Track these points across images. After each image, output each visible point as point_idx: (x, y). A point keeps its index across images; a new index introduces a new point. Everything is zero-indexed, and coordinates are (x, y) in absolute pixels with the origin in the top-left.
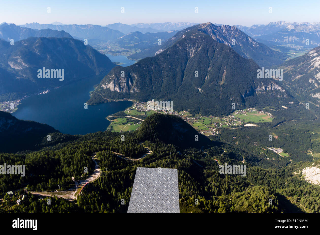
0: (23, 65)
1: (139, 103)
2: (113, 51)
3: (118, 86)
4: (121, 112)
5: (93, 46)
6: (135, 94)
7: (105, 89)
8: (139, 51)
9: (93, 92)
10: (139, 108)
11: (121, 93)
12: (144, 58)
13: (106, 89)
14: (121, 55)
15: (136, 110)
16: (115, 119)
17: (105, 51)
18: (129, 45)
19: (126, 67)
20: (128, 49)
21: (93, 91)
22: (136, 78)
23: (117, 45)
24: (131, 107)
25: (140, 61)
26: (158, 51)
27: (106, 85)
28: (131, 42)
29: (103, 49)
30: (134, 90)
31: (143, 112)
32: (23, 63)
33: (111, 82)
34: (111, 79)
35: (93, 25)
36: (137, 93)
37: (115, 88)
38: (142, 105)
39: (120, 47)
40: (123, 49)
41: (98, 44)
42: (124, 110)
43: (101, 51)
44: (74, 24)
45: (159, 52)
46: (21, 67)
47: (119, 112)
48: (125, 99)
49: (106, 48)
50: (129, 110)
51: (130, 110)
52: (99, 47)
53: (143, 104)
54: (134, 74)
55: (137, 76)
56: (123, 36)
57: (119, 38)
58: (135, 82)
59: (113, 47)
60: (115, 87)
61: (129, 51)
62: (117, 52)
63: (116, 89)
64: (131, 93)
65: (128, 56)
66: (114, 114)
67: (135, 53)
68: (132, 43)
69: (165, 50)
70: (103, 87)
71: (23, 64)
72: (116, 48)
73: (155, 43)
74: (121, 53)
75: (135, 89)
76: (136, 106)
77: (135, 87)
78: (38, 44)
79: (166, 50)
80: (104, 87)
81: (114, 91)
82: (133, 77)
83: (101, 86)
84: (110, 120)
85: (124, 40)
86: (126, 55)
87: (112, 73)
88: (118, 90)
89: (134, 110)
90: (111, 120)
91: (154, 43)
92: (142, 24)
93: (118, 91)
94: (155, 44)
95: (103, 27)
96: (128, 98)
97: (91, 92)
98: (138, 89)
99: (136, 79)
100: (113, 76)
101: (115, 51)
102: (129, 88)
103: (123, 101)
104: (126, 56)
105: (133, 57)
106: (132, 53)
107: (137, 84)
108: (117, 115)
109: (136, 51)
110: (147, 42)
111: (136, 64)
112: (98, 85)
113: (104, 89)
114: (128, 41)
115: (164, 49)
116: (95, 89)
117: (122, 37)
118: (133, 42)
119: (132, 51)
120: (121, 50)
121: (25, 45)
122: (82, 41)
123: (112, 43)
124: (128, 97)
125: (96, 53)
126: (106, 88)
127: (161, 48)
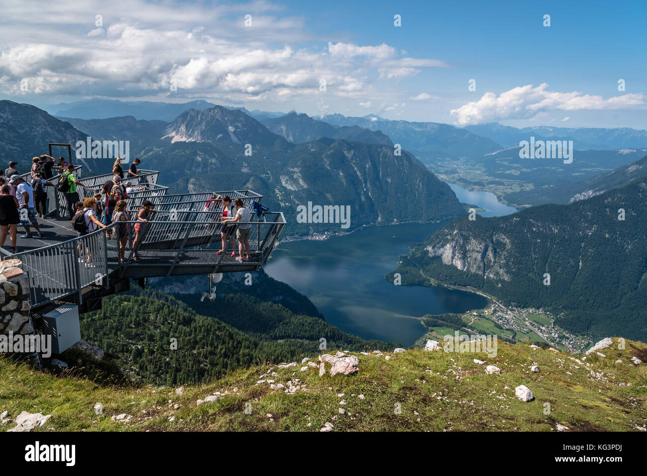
0: (300, 184)
1: (504, 305)
2: (469, 180)
3: (460, 256)
4: (455, 315)
5: (427, 166)
6: (497, 283)
7: (431, 256)
8: (529, 187)
9: (405, 257)
10: (501, 319)
11: (465, 272)
12: (540, 204)
13: (433, 257)
14: (483, 190)
15: (493, 321)
16: (436, 326)
17: (451, 177)
18: (508, 172)
19: (488, 218)
20: (504, 180)
21: (406, 255)
22: (509, 246)
23: (479, 169)
24: (482, 310)
25: (526, 210)
26: (581, 194)
27: (435, 248)
28: (515, 165)
29: (446, 173)
30: (497, 274)
31: (507, 330)
32: (300, 180)
33: (448, 245)
34: (449, 237)
35: (437, 124)
36: (503, 281)
37: (454, 260)
38: (509, 312)
39: (485, 174)
40: (490, 179)
41: (439, 164)
42: (464, 312)
43: (442, 177)
44: (401, 120)
45: (585, 196)
46: (296, 186)
47: (451, 314)
48: (469, 289)
49: (454, 171)
50: (475, 315)
51: (477, 316)
52: (439, 168)
53: (511, 310)
54: (505, 237)
55: (512, 243)
56: (499, 151)
57: (487, 154)
58: (505, 255)
59: (469, 171)
60: (453, 258)
61: (503, 184)
62: (476, 184)
63: (454, 262)
64: (488, 277)
65: (501, 194)
66: (438, 316)
67: (518, 190)
68: (515, 168)
69: (602, 192)
70: (428, 251)
71: (301, 182)
72: (478, 173)
73: (577, 174)
74: (484, 186)
75: (499, 273)
76: (495, 311)
77: (500, 268)
78: (332, 151)
79: (605, 193)
80: (430, 251)
81: (450, 264)
82: (502, 242)
83: (425, 249)
84: (426, 327)
85: (499, 160)
86: (495, 191)
87: (454, 226)
88: (459, 264)
89: (487, 319)
90: (430, 326)
91: (574, 174)
92: (551, 127)
93: (459, 268)
94: (576, 176)
95: (457, 129)
96: (479, 288)
97: (401, 257)
98: (507, 272)
99: (508, 250)
100: (456, 232)
101: (472, 181)
102: (487, 267)
103: (465, 291)
104: (496, 194)
105: (510, 199)
106: (511, 189)
107: (508, 261)
108: (444, 321)
109: (523, 186)
110: (553, 168)
111: (515, 215)
112: (418, 245)
113: (429, 257)
114: (506, 163)
115: (599, 190)
116: (410, 253)
117: (494, 154)
118: (518, 165)
119: (512, 185)
120: (487, 180)
121: (312, 150)
122: (408, 152)
123: (469, 163)
124: (479, 286)
125: (430, 179)
126: (433, 254)
127: (591, 188)
